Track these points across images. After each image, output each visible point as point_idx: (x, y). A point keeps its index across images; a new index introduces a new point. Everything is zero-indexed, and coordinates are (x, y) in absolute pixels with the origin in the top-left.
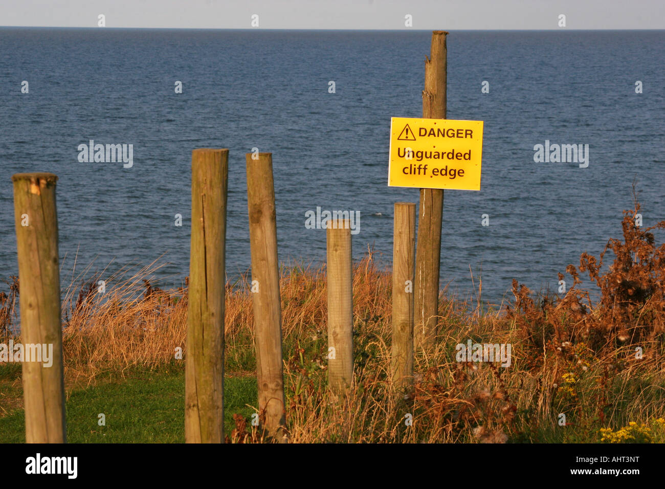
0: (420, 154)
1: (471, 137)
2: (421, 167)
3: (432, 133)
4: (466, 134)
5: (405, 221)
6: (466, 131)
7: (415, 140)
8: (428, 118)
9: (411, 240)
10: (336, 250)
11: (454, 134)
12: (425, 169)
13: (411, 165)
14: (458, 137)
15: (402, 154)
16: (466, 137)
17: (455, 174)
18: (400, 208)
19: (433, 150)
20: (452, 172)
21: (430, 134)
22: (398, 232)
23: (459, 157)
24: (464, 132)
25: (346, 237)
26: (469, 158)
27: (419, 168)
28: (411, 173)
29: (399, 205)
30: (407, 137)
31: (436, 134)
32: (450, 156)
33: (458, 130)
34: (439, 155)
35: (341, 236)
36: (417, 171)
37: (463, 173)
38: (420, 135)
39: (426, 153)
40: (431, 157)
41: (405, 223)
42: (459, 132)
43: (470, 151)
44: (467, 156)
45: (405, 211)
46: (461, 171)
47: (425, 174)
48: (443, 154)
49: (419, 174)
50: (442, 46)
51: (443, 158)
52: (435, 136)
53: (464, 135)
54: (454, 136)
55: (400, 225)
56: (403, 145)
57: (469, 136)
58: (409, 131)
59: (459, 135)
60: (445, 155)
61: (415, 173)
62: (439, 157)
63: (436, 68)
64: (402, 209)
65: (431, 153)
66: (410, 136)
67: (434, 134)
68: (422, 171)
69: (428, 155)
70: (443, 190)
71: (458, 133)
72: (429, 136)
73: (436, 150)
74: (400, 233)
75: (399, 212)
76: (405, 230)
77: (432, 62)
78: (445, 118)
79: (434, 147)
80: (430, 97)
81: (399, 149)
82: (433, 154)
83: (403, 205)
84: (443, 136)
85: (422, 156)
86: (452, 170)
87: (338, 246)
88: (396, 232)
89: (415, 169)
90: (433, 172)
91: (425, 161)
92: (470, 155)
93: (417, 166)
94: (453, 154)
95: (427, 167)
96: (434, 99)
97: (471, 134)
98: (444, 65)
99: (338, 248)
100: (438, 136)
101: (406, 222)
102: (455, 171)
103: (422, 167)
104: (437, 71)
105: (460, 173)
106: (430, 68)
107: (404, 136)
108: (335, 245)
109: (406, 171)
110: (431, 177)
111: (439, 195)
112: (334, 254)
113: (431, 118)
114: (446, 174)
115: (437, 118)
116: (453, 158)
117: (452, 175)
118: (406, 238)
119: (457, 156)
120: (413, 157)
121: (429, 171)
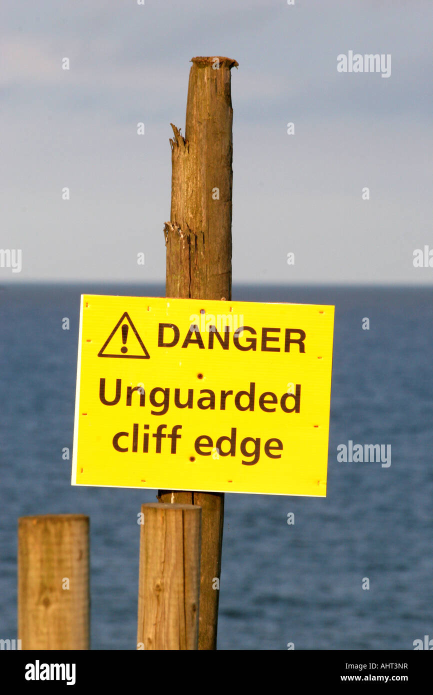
0: (160, 397)
1: (302, 350)
2: (164, 431)
3: (194, 337)
4: (288, 341)
5: (173, 555)
6: (288, 332)
7: (147, 357)
8: (181, 296)
9: (189, 609)
10: (47, 603)
11: (254, 341)
12: (174, 436)
13: (136, 427)
14: (264, 348)
15: (110, 396)
16: (287, 349)
17: (257, 452)
18: (160, 518)
19: (198, 386)
20: (250, 447)
21: (188, 341)
22: (151, 587)
23: (267, 406)
24: (282, 336)
25: (76, 564)
26: (297, 409)
27: (159, 436)
28: (135, 449)
29: (155, 510)
30: (124, 350)
31: (206, 342)
32: (245, 401)
33: (265, 331)
34: (212, 398)
35: (60, 561)
36: (153, 442)
37: (280, 447)
38: (161, 344)
39: (177, 392)
40: (190, 404)
41: (173, 561)
42: (270, 334)
43: (298, 387)
44: (290, 403)
45: (173, 524)
46: (274, 444)
47: (174, 451)
48: (224, 395)
49: (158, 450)
50: (221, 99)
51: (223, 407)
52: (202, 346)
53: (281, 344)
54: (253, 347)
55: (158, 567)
56: (113, 370)
57: (295, 347)
58: (130, 330)
59: (270, 344)
60: (230, 400)
61: (146, 449)
62: (212, 406)
63: (203, 160)
64: (165, 520)
65: (191, 392)
66: (134, 347)
67: (199, 342)
68: (166, 443)
69: (184, 400)
70: (221, 495)
71: (265, 339)
72: (185, 345)
73: (204, 384)
74: (159, 589)
75: (155, 528)
76: (173, 580)
77: (193, 144)
78: (229, 299)
79: (200, 376)
80: (189, 240)
81: (103, 382)
82: (197, 397)
83: (166, 510)
84: (225, 346)
85: (166, 403)
86: (248, 439)
87: (52, 590)
88: (146, 585)
89: (146, 436)
90: (197, 445)
91: (174, 416)
92: (297, 397)
93: (153, 430)
94: (252, 396)
95: (179, 432)
96: (200, 244)
97: (300, 342)
98: (224, 152)
99: (52, 596)
100: (211, 347)
101: (174, 557)
102: (257, 442)
103: (167, 431)
104: (208, 166)
105: (273, 448)
106: (187, 159)
107: (115, 346)
108: (44, 588)
109: (124, 442)
110: (192, 459)
111: (213, 510)
112: (41, 615)
113: (190, 296)
114: (232, 452)
115: (206, 297)
116: (251, 407)
117: (249, 455)
118: (174, 602)
119: (262, 402)
120: (142, 403)
121: (186, 445)
